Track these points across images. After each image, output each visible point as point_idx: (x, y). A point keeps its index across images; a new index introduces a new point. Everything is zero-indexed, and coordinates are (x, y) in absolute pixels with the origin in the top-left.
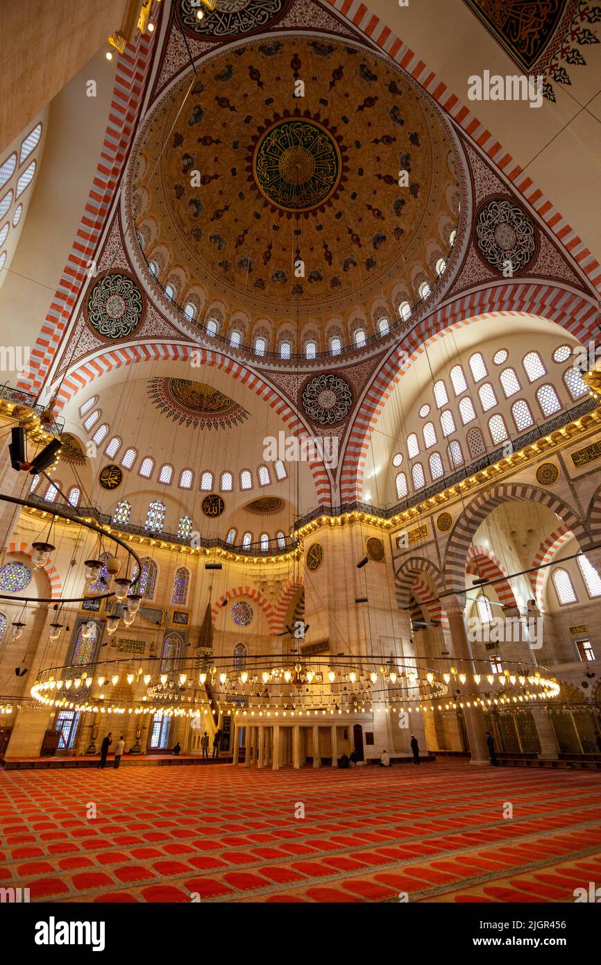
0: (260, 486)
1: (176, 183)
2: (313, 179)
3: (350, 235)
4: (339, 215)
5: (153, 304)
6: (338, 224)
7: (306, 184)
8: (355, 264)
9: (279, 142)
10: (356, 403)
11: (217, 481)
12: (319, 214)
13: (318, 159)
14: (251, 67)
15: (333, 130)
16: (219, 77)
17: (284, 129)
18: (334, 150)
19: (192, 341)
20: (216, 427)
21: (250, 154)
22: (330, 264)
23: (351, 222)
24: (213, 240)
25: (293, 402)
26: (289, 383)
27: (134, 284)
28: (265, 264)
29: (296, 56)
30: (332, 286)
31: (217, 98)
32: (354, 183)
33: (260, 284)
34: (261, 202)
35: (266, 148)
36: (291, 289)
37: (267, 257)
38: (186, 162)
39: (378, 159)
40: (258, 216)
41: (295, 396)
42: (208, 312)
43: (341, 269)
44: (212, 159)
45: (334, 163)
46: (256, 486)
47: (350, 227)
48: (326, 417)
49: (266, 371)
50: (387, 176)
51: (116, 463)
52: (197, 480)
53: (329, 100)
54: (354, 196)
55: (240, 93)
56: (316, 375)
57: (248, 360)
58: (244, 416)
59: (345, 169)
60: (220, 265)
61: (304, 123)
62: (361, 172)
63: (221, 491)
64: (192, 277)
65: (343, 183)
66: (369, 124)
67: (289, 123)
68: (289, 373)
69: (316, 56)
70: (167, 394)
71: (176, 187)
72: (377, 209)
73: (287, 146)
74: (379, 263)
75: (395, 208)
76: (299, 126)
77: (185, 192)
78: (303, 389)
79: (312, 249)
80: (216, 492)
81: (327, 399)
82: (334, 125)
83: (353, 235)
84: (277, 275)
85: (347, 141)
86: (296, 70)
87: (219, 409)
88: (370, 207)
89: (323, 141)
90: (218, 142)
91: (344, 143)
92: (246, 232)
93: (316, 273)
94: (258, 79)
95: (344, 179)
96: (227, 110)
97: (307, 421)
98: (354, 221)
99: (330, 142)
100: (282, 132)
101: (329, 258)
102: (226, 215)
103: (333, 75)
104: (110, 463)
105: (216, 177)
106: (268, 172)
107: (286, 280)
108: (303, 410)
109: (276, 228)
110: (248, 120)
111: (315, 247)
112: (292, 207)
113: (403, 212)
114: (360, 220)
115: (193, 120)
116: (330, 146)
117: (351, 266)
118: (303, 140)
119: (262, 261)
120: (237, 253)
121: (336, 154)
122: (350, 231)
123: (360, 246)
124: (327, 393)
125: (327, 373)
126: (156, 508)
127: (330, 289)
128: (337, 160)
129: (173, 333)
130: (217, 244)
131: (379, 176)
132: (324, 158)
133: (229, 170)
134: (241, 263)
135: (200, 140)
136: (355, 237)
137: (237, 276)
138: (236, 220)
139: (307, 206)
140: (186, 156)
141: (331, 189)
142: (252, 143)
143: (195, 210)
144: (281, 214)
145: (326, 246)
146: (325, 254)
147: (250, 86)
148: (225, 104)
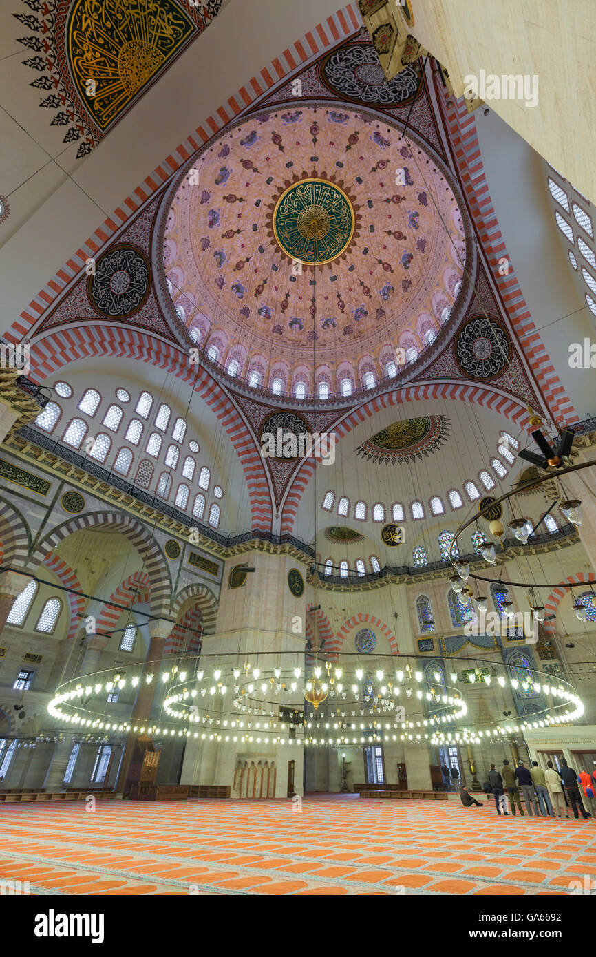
0: (512, 465)
1: (271, 330)
2: (331, 213)
3: (391, 202)
4: (370, 204)
5: (306, 412)
6: (377, 210)
7: (332, 222)
8: (417, 214)
9: (289, 230)
10: (505, 327)
11: (480, 485)
12: (361, 222)
13: (316, 201)
14: (223, 236)
15: (296, 178)
16: (220, 264)
17: (281, 222)
18: (313, 183)
19: (351, 408)
20: (440, 443)
21: (287, 259)
22: (405, 238)
23: (380, 195)
24: (326, 327)
25: (459, 378)
26: (443, 367)
27: (285, 413)
28: (370, 297)
29: (224, 198)
30: (423, 251)
31: (234, 270)
32: (348, 176)
33: (380, 313)
34: (326, 269)
35: (288, 243)
36: (401, 290)
37: (367, 292)
38: (263, 314)
39: (332, 143)
40: (334, 279)
41: (457, 372)
42: (360, 372)
43: (415, 231)
44: (274, 292)
45: (324, 187)
46: (509, 468)
47: (384, 199)
48: (494, 364)
49: (420, 375)
50: (349, 140)
51: (389, 522)
52: (464, 495)
53: (269, 176)
54: (359, 180)
55: (239, 249)
56: (456, 338)
57: (401, 381)
58: (445, 419)
59: (333, 178)
60: (344, 334)
61: (282, 203)
62: (340, 165)
63: (488, 492)
64: (332, 363)
65: (344, 187)
66: (298, 143)
67: (278, 217)
68: (437, 359)
69: (228, 181)
70: (381, 451)
71: (273, 331)
72: (378, 163)
73: (295, 225)
74: (426, 190)
75: (382, 145)
76: (283, 208)
77: (281, 325)
78: (458, 360)
79: (385, 247)
80: (485, 495)
81: (482, 348)
82: (291, 177)
83: (392, 200)
84: (384, 294)
85: (309, 167)
86: (236, 199)
87: (426, 429)
88: (374, 170)
89: (303, 191)
90: (265, 282)
91: (309, 172)
92: (339, 296)
93: (404, 258)
94: (234, 233)
95: (341, 183)
96: (247, 264)
97: (482, 382)
98: (381, 192)
99: (305, 184)
100: (282, 224)
101: (400, 236)
102: (318, 304)
103: (247, 168)
104: (385, 525)
105: (288, 295)
106: (308, 251)
107: (393, 289)
108: (472, 378)
109: (352, 269)
110: (261, 250)
111: (385, 243)
112: (344, 244)
113: (386, 138)
114: (382, 185)
115: (239, 295)
116: (310, 185)
117: (416, 219)
118: (295, 209)
119: (366, 298)
120: (347, 314)
121: (317, 183)
122: (388, 201)
123: (404, 199)
124: (478, 343)
125: (462, 328)
126: (444, 538)
127: (423, 255)
128: (322, 184)
129: (335, 415)
130: (331, 325)
131: (348, 148)
132: (317, 195)
133: (290, 282)
134: (357, 317)
135: (256, 295)
136: (395, 199)
137: (362, 328)
138: (326, 298)
139: (350, 231)
140: (260, 311)
141: (345, 201)
142: (280, 254)
143: (298, 326)
144: (344, 257)
145: (389, 233)
146: (396, 238)
147: (238, 240)
148: (241, 265)
